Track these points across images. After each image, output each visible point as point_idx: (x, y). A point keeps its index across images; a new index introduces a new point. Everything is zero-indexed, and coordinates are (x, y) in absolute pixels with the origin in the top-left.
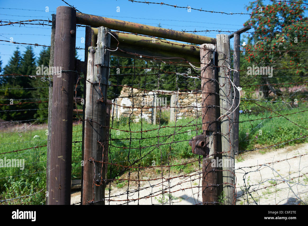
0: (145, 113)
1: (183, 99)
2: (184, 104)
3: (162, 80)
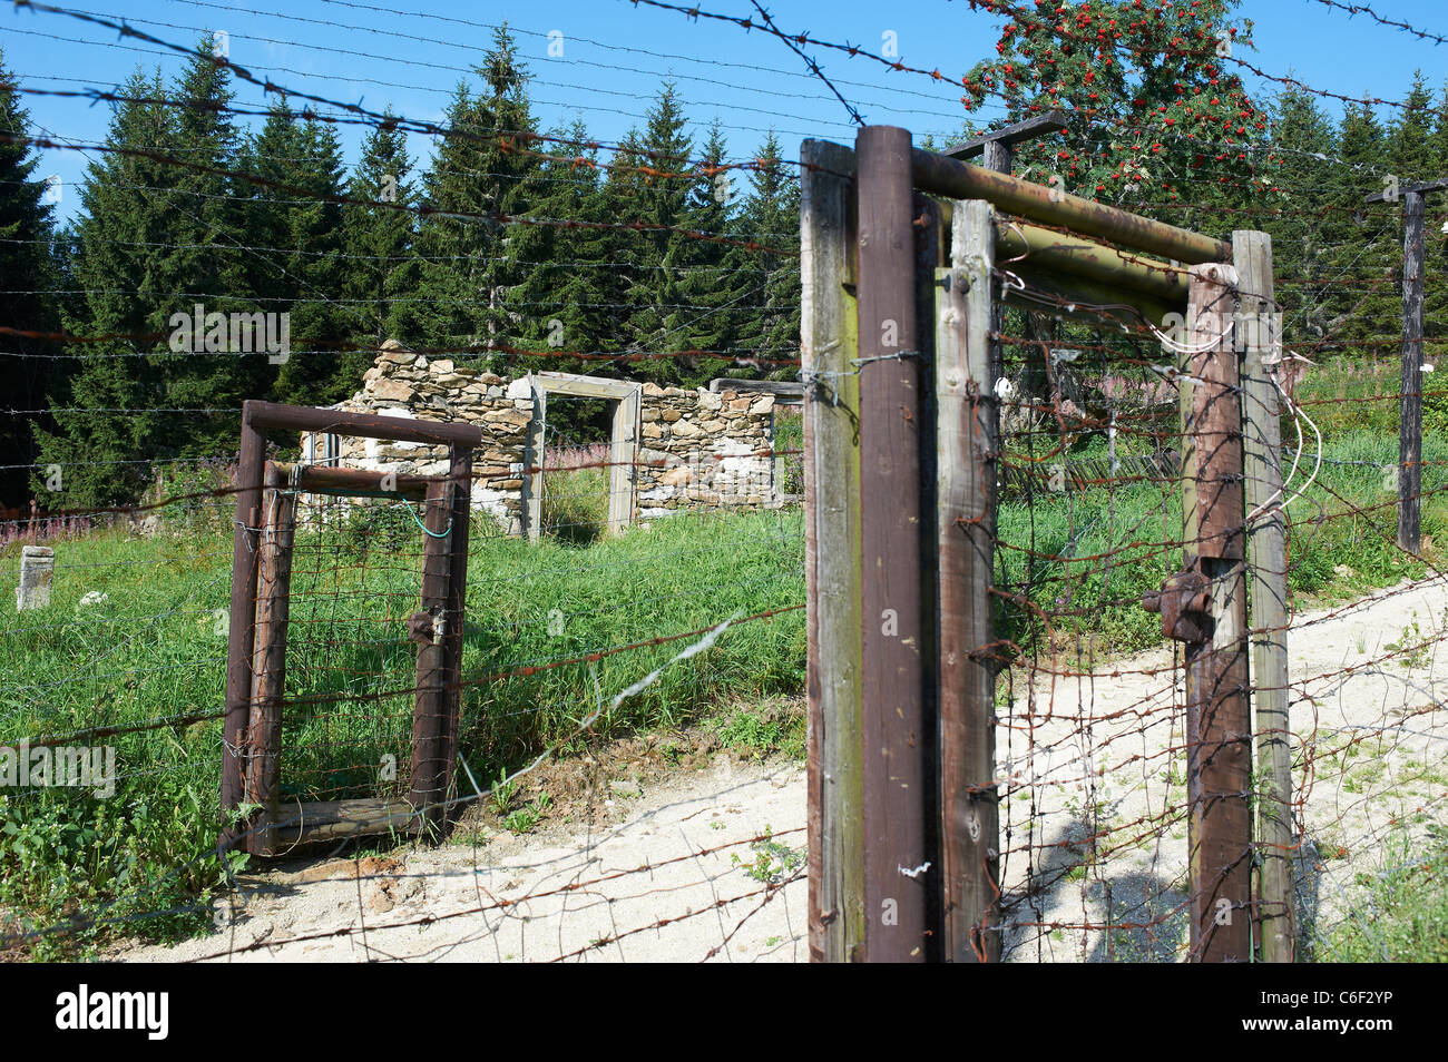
0: (490, 484)
1: (672, 422)
2: (678, 443)
3: (512, 315)
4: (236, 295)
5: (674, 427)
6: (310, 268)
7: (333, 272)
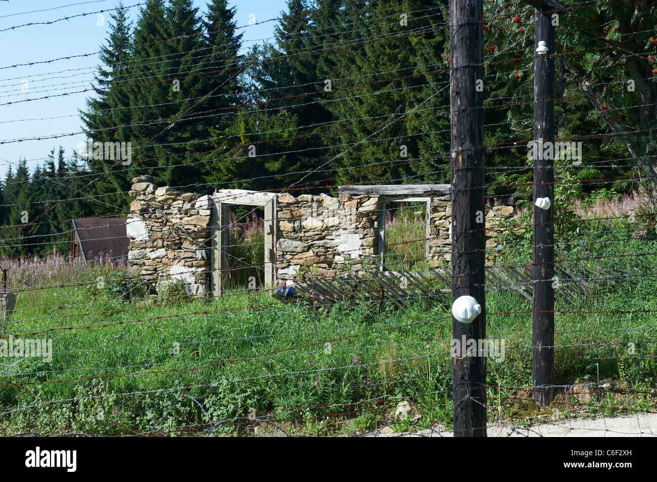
0: (186, 263)
1: (302, 220)
2: (307, 235)
5: (304, 223)
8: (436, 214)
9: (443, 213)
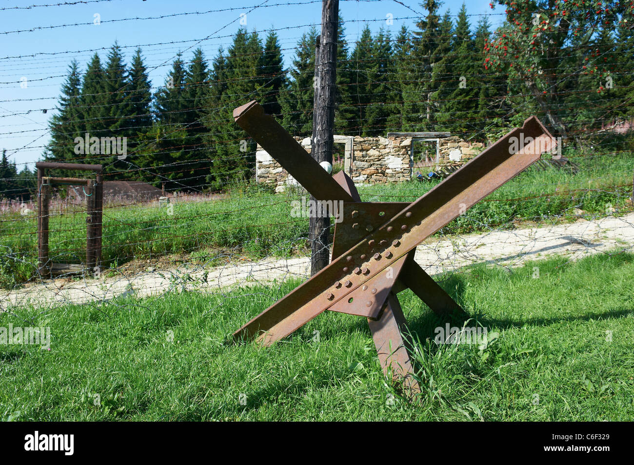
1: (368, 150)
2: (370, 158)
4: (346, 104)
5: (368, 152)
6: (375, 91)
7: (383, 91)
8: (443, 147)
9: (446, 147)
